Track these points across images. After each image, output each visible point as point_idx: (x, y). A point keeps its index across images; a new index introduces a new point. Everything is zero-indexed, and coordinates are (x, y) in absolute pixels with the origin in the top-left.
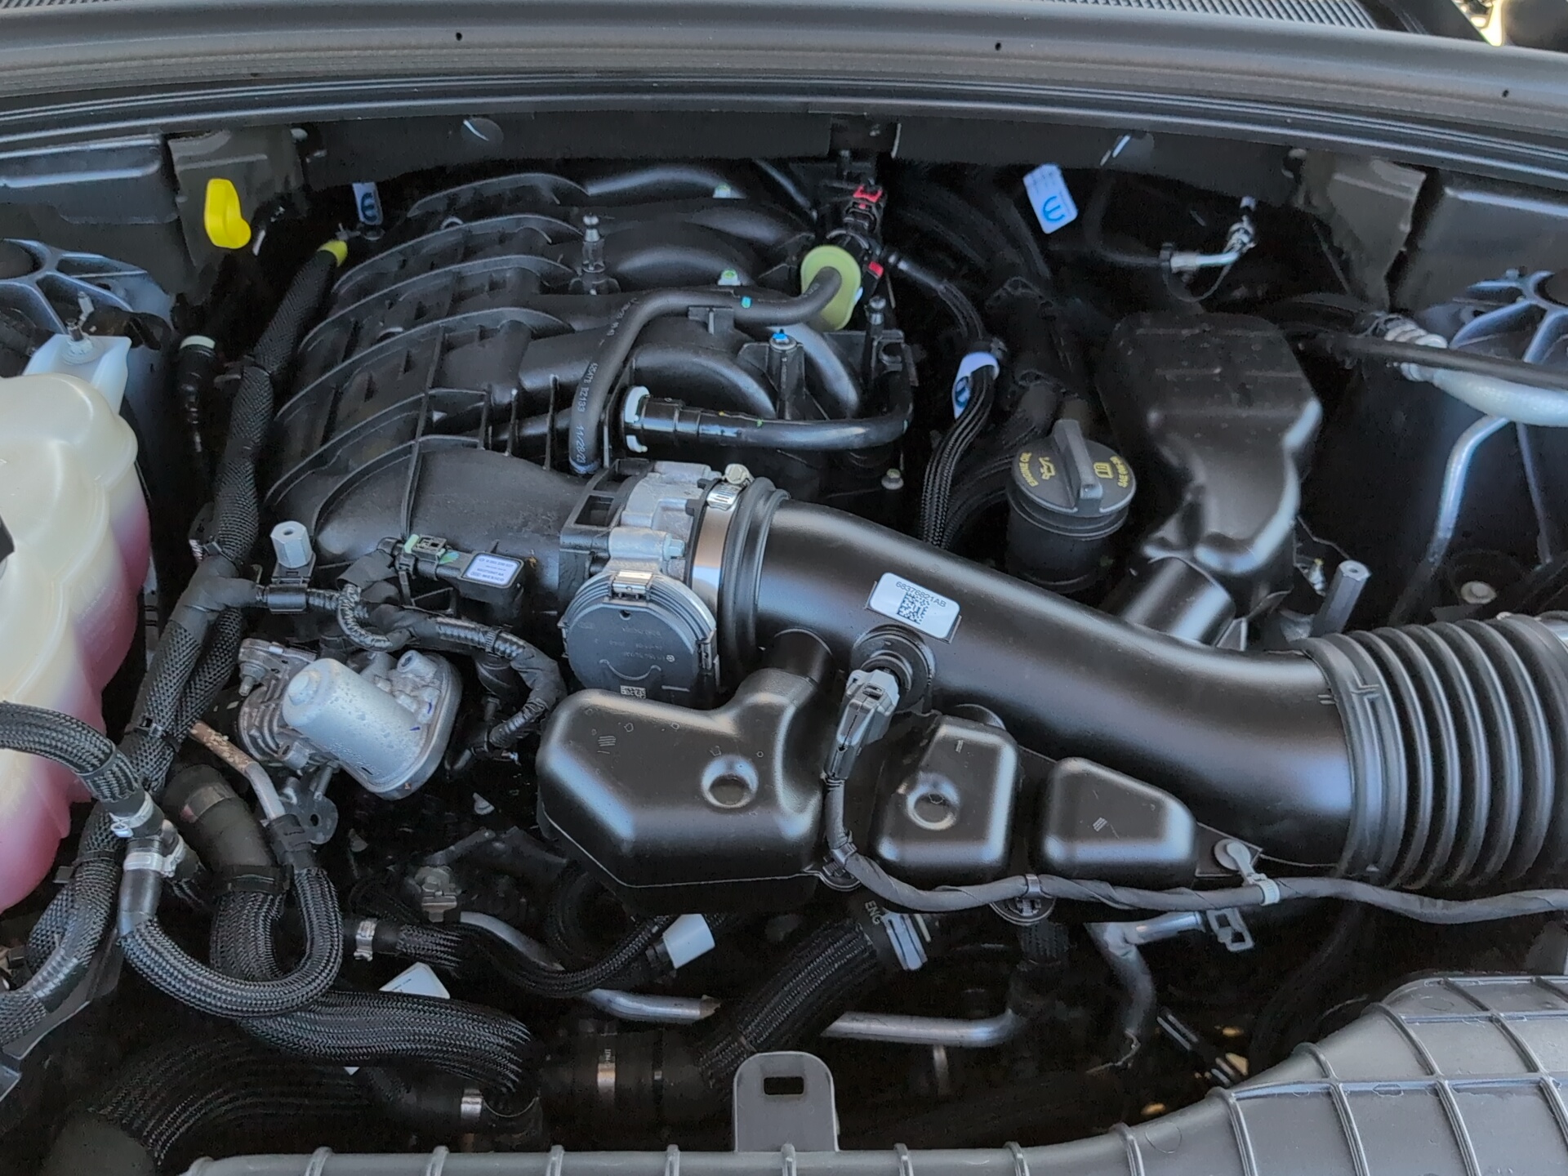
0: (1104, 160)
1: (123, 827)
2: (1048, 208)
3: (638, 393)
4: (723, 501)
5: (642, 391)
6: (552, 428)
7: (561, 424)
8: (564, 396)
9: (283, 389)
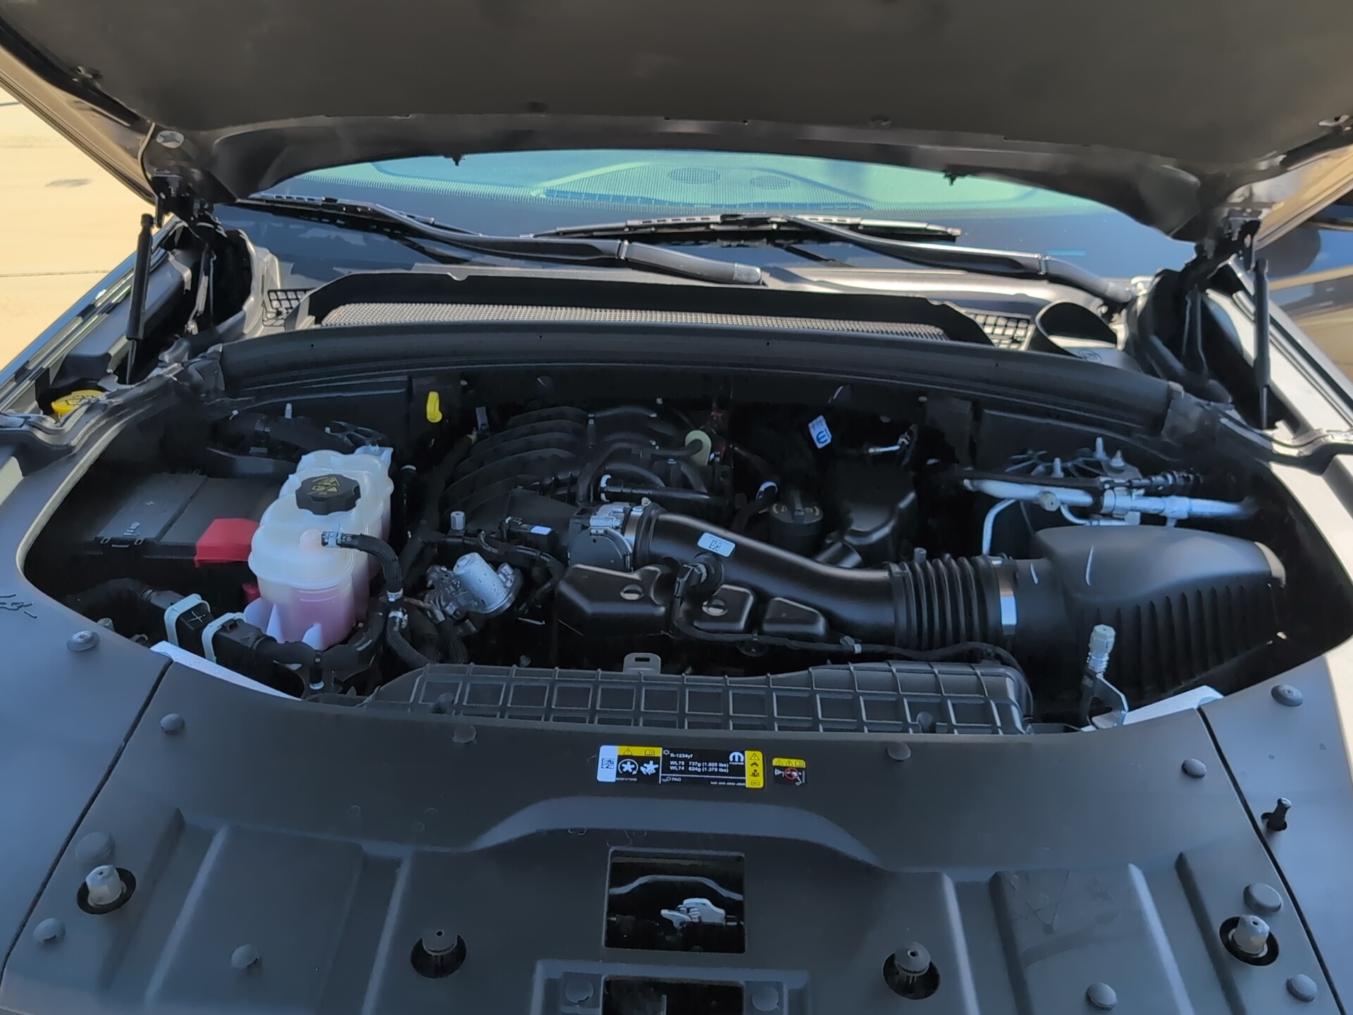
0: (830, 401)
1: (392, 598)
2: (820, 436)
3: (606, 477)
4: (637, 512)
5: (609, 476)
6: (569, 493)
7: (572, 491)
8: (574, 481)
9: (450, 481)
